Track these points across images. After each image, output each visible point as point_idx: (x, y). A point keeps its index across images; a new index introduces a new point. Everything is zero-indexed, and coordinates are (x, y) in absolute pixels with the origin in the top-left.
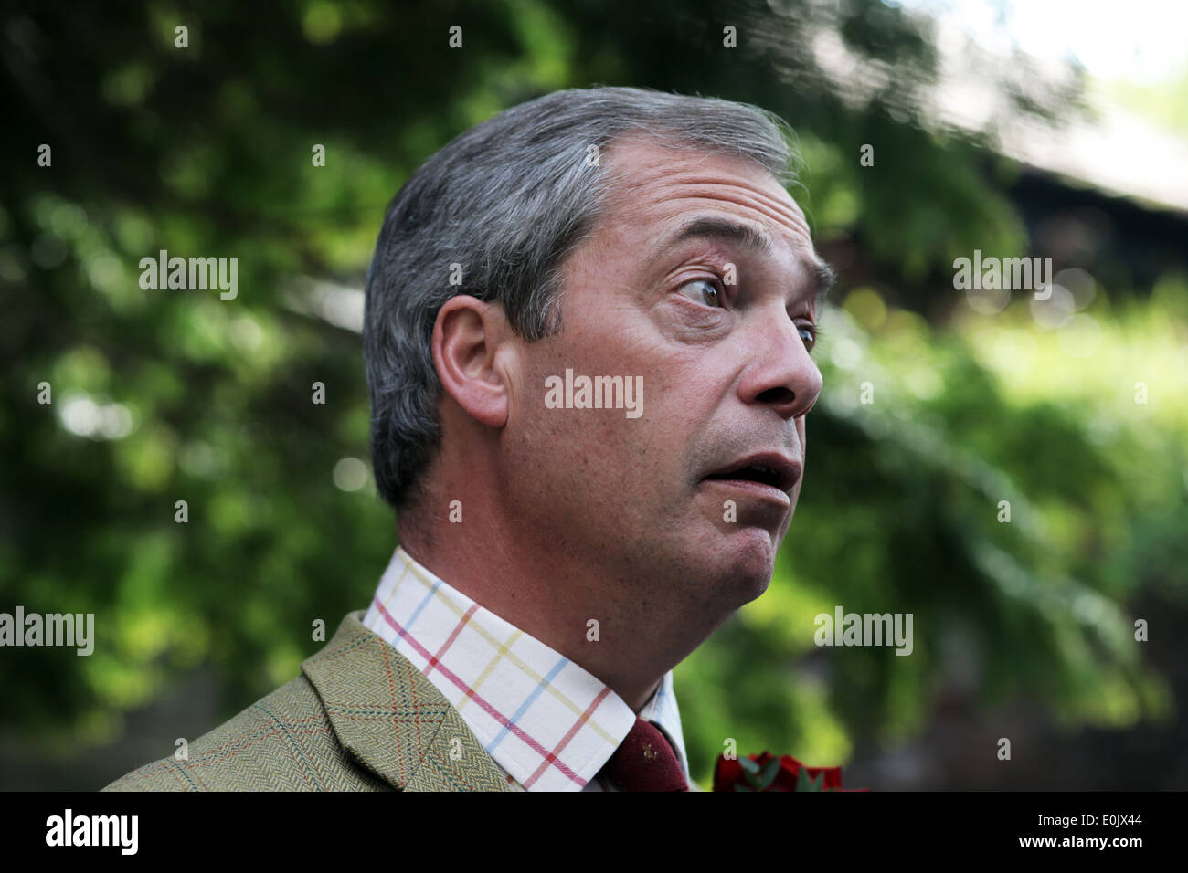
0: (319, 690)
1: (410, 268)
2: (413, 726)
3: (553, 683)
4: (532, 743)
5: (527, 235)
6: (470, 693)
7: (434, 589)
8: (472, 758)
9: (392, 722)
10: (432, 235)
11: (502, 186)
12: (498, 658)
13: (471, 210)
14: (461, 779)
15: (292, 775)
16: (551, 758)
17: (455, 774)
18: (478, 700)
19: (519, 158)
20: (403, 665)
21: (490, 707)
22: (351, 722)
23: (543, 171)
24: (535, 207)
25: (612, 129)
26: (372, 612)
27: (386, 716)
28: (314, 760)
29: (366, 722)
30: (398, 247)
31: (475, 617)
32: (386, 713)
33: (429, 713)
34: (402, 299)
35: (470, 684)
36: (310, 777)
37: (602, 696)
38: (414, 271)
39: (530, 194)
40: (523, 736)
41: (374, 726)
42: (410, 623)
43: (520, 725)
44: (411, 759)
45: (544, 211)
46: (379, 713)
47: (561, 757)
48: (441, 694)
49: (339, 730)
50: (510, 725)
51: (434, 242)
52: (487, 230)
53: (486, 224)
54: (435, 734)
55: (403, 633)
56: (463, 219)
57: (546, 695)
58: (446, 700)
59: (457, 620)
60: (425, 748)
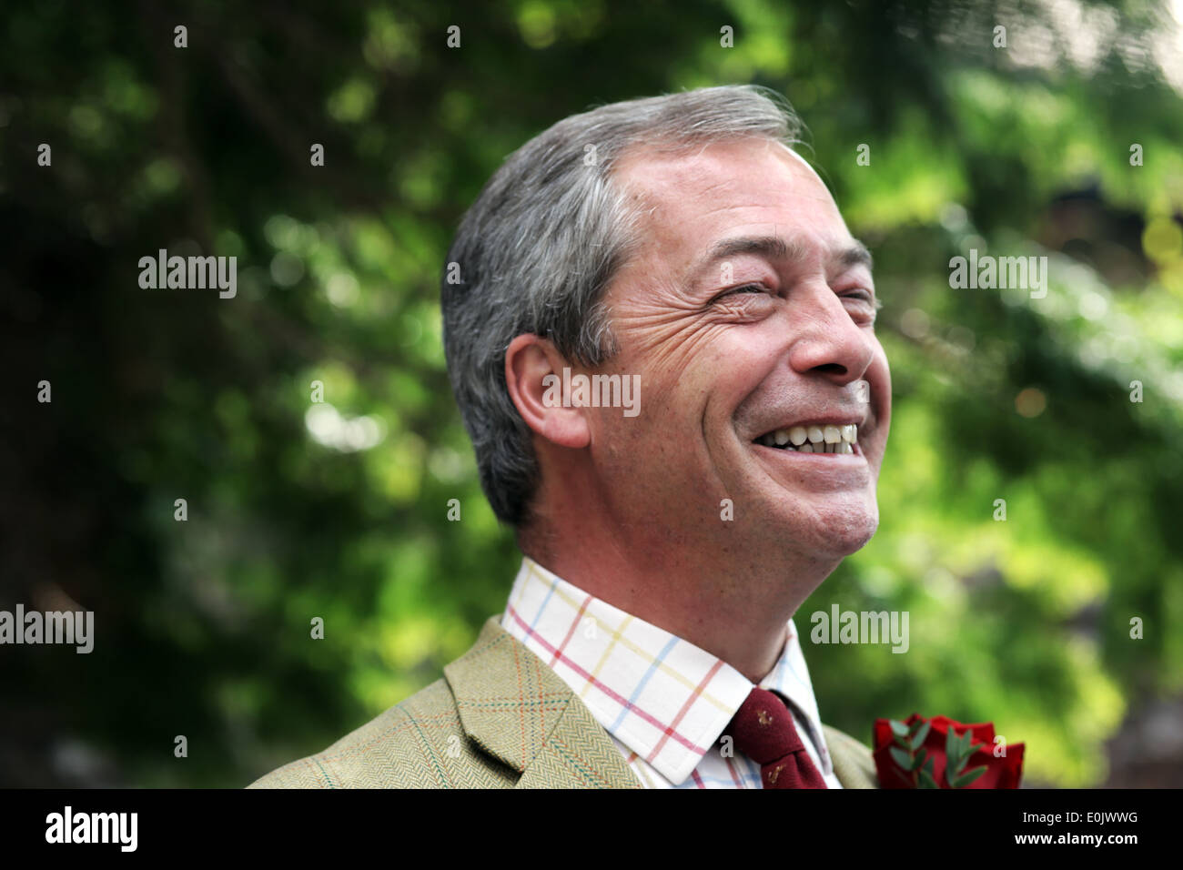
0: (453, 687)
1: (472, 328)
2: (537, 714)
3: (665, 662)
4: (650, 719)
5: (566, 274)
6: (592, 679)
7: (553, 587)
8: (592, 740)
9: (519, 712)
10: (482, 293)
11: (529, 233)
12: (612, 645)
13: (508, 263)
14: (581, 760)
15: (417, 763)
16: (669, 731)
17: (577, 756)
18: (599, 686)
19: (537, 202)
20: (531, 660)
21: (610, 690)
22: (479, 714)
23: (561, 209)
24: (564, 246)
25: (612, 150)
26: (507, 616)
27: (513, 707)
28: (440, 750)
29: (494, 713)
30: (458, 311)
31: (589, 608)
32: (513, 705)
33: (553, 702)
34: (473, 358)
35: (590, 671)
36: (435, 764)
37: (715, 669)
38: (476, 331)
39: (557, 232)
40: (641, 713)
41: (501, 717)
42: (536, 621)
43: (637, 704)
44: (533, 744)
45: (575, 248)
46: (506, 705)
47: (679, 730)
48: (564, 683)
49: (465, 721)
50: (629, 705)
51: (486, 300)
52: (528, 279)
53: (526, 272)
54: (558, 720)
55: (530, 631)
56: (505, 273)
57: (659, 674)
58: (569, 689)
59: (575, 613)
60: (548, 734)
